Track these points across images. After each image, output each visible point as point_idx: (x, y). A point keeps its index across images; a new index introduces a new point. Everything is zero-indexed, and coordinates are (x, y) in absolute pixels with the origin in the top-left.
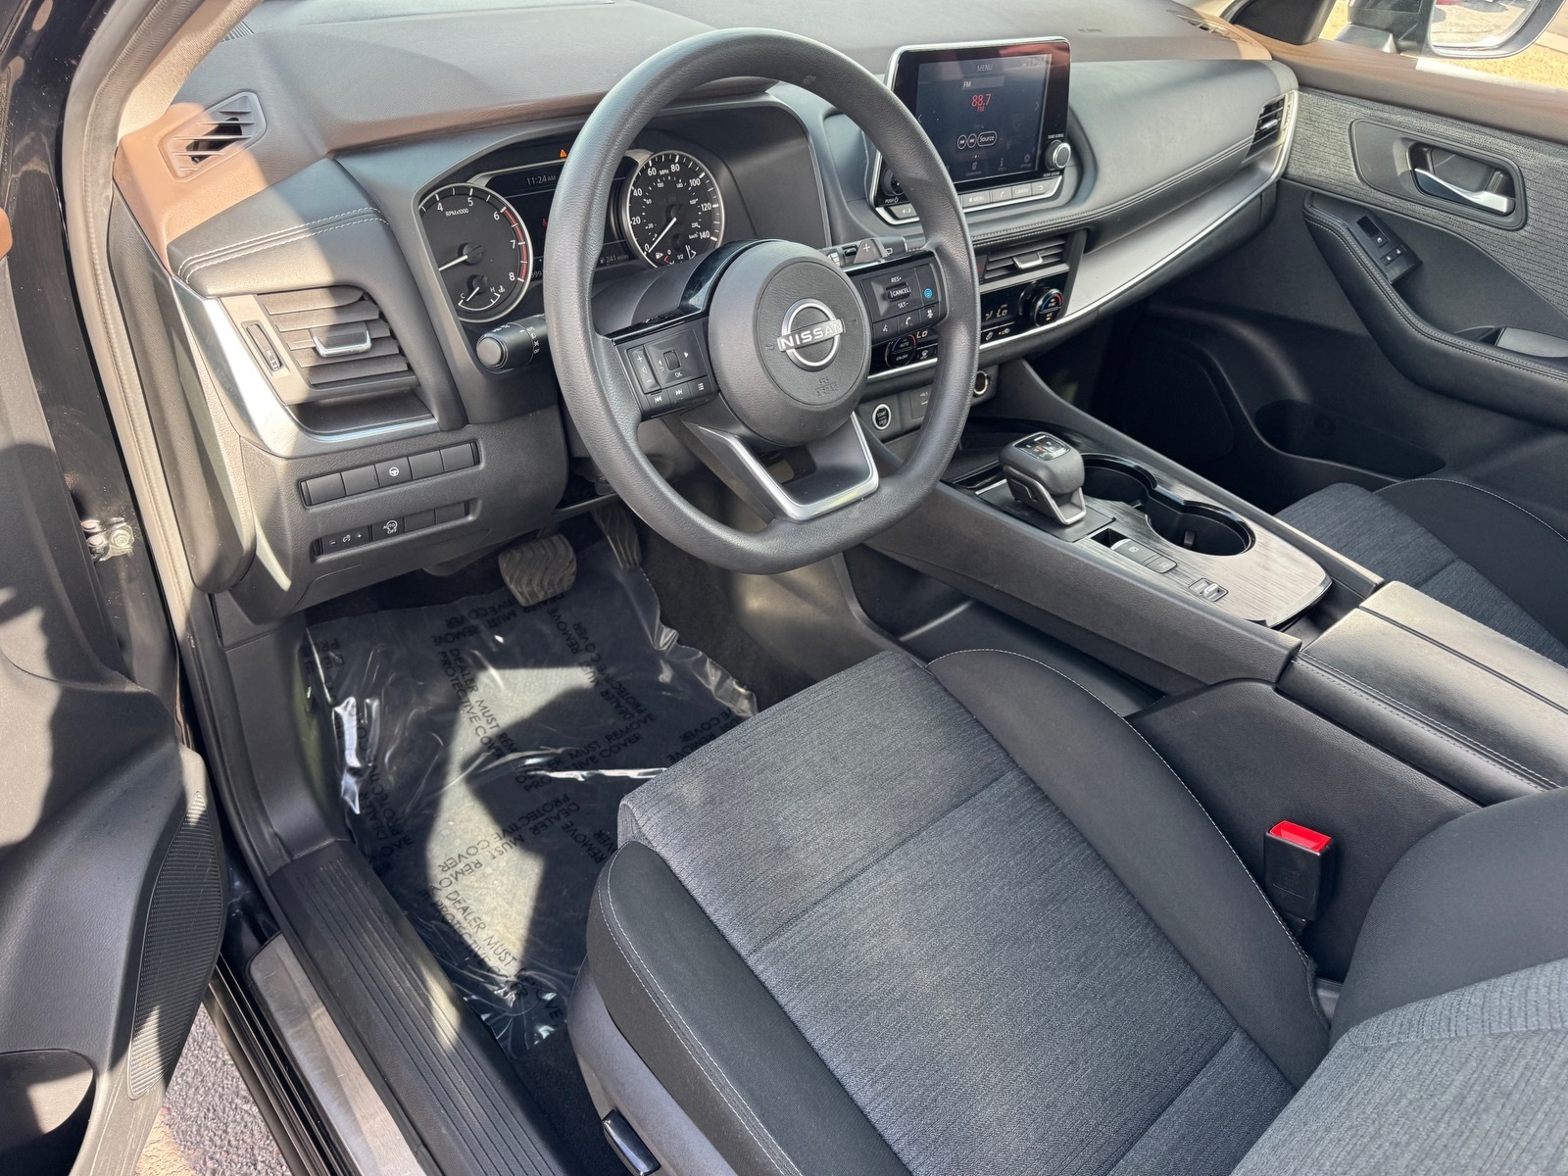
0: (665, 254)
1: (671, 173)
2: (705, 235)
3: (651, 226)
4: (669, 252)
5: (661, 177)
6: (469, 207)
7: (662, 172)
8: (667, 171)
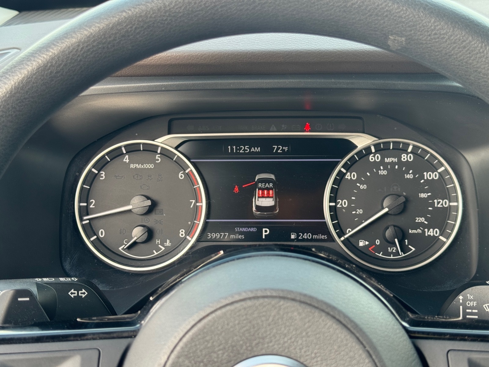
0: (372, 243)
1: (400, 163)
2: (433, 233)
3: (360, 211)
4: (378, 242)
5: (385, 165)
6: (155, 164)
7: (387, 160)
8: (395, 160)
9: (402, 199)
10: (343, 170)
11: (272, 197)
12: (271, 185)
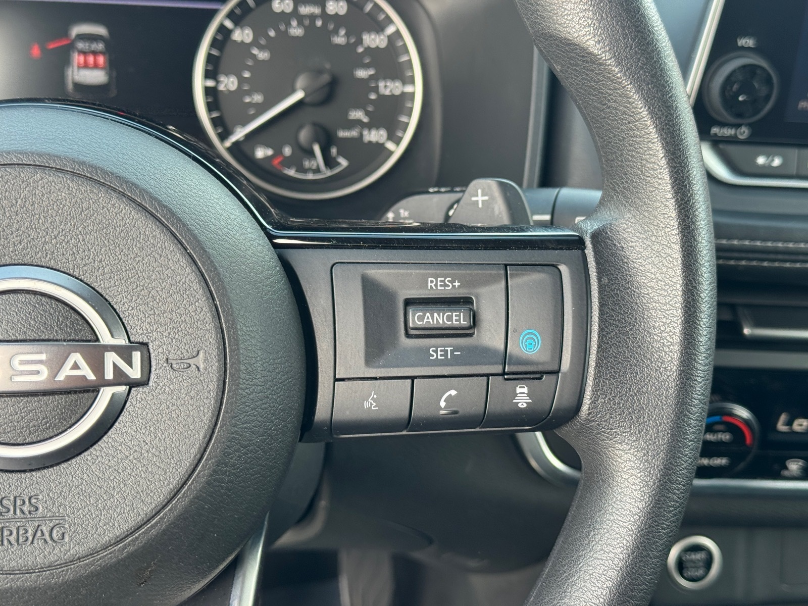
0: (278, 152)
1: (324, 15)
2: (375, 136)
3: (258, 98)
4: (287, 151)
5: (301, 19)
7: (305, 10)
8: (316, 10)
9: (326, 78)
10: (229, 24)
11: (102, 68)
12: (100, 46)
